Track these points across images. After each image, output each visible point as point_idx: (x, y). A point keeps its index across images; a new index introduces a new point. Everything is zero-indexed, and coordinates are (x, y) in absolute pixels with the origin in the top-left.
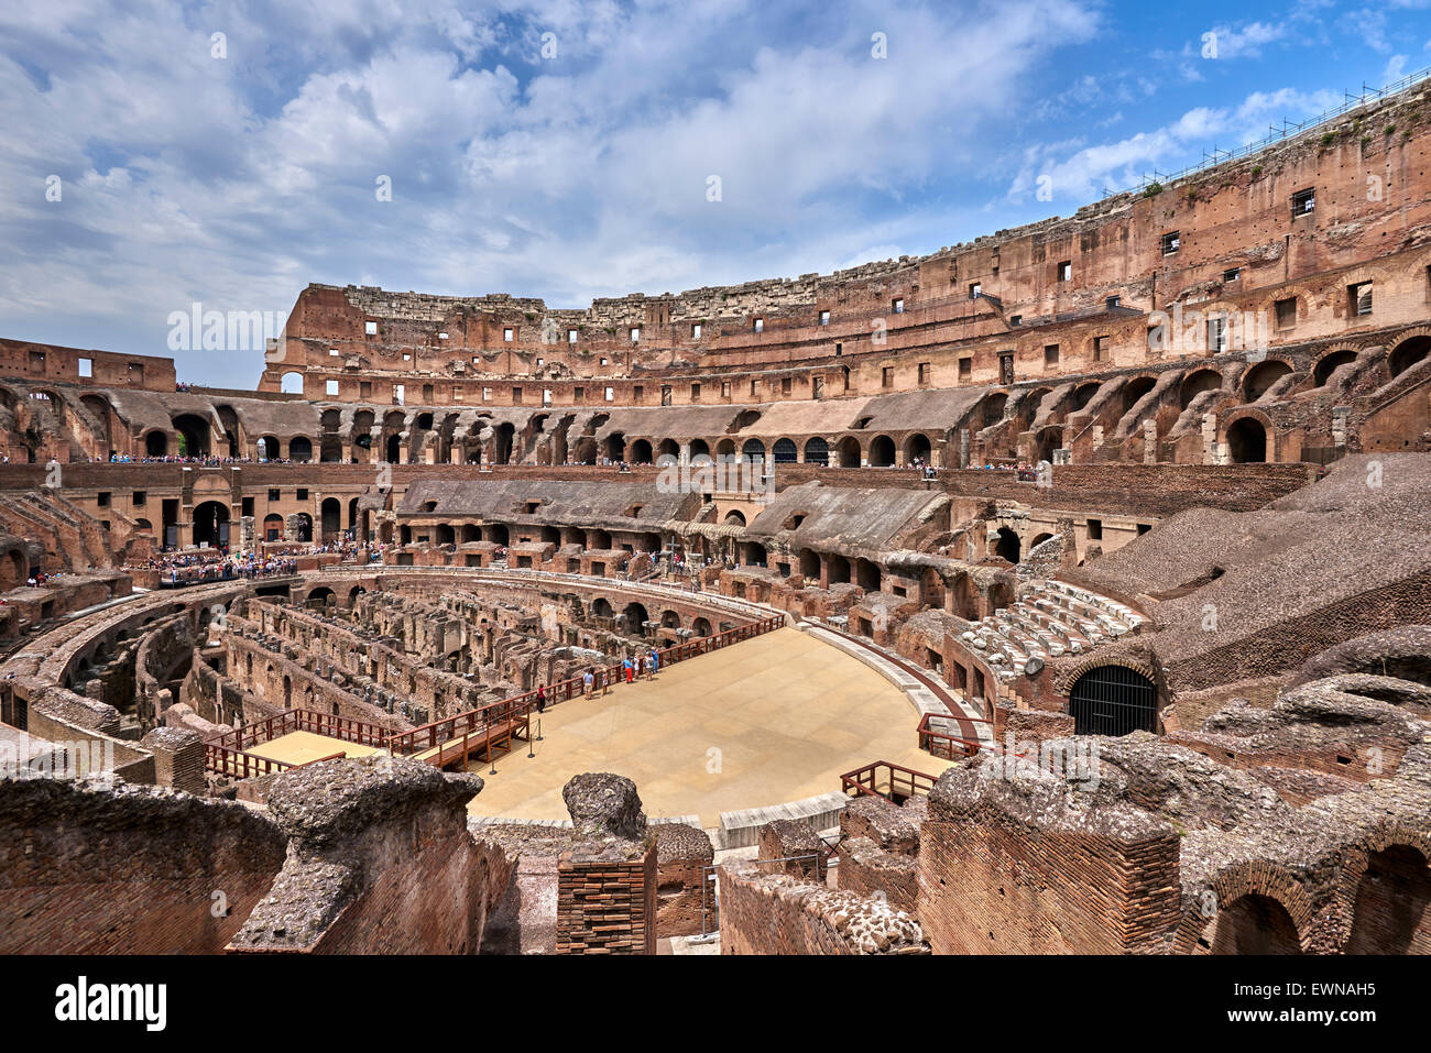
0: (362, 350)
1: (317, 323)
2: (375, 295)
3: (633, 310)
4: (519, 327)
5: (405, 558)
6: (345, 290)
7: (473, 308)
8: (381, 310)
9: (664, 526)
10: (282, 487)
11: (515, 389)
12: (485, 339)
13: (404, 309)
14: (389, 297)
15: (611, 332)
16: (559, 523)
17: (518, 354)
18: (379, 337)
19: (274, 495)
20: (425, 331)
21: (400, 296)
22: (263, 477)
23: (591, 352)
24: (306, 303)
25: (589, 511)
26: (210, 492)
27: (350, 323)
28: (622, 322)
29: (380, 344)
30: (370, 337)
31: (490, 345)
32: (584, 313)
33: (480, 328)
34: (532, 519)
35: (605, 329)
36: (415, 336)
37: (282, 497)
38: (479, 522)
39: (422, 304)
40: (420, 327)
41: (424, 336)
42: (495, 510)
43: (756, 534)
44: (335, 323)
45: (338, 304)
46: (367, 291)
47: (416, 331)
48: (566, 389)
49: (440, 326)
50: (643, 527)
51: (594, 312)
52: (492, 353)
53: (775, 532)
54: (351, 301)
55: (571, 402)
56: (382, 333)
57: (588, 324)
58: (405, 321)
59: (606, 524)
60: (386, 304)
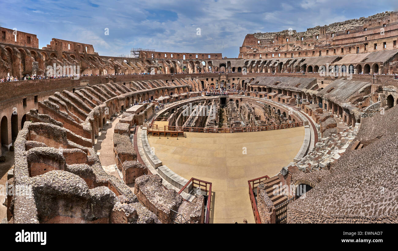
0: (257, 47)
1: (248, 42)
2: (260, 34)
3: (317, 31)
4: (290, 38)
5: (249, 95)
6: (254, 34)
7: (280, 34)
8: (261, 38)
9: (302, 90)
10: (235, 78)
11: (285, 54)
12: (282, 42)
13: (265, 37)
14: (262, 34)
15: (311, 37)
16: (281, 88)
17: (289, 45)
18: (260, 44)
19: (234, 79)
20: (269, 41)
21: (264, 34)
22: (232, 76)
23: (306, 43)
24: (247, 38)
25: (288, 85)
26: (223, 79)
27: (255, 41)
28: (314, 34)
29: (260, 45)
30: (258, 44)
31: (283, 43)
32: (305, 32)
33: (281, 39)
34: (276, 87)
35: (310, 36)
36: (267, 43)
37: (235, 80)
38: (266, 87)
39: (269, 35)
40: (268, 41)
41: (269, 42)
42: (269, 84)
43: (320, 94)
44: (252, 42)
45: (252, 38)
46: (258, 34)
47: (267, 41)
48: (297, 53)
49: (272, 40)
50: (298, 90)
51: (307, 32)
52: (284, 45)
53: (324, 94)
54: (255, 36)
55: (298, 56)
56: (261, 43)
57: (306, 36)
58: (265, 39)
59: (291, 89)
60: (261, 36)
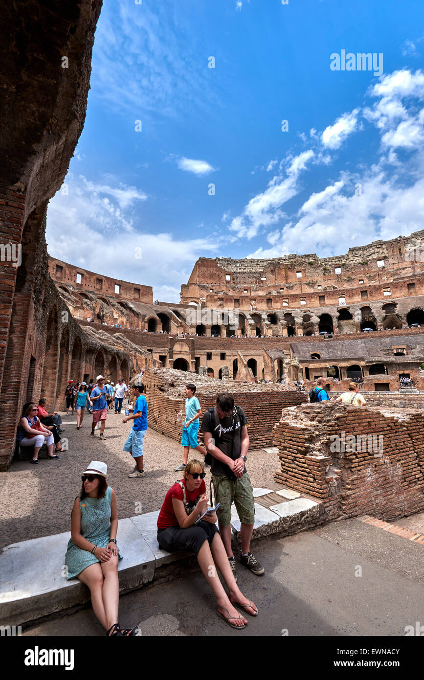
0: (224, 289)
1: (204, 276)
2: (229, 262)
3: (377, 250)
4: (305, 270)
6: (215, 260)
7: (279, 263)
8: (232, 269)
12: (287, 278)
13: (243, 267)
14: (236, 262)
15: (365, 264)
17: (306, 284)
18: (232, 282)
20: (254, 277)
21: (241, 261)
23: (353, 277)
24: (199, 267)
27: (218, 275)
28: (370, 258)
29: (233, 285)
30: (228, 282)
31: (289, 281)
32: (343, 257)
33: (283, 272)
35: (360, 263)
36: (249, 280)
39: (251, 264)
40: (252, 275)
41: (254, 280)
44: (212, 276)
45: (213, 266)
46: (225, 260)
47: (249, 277)
48: (354, 292)
49: (261, 274)
51: (350, 256)
52: (291, 285)
54: (218, 265)
55: (360, 300)
56: (234, 279)
57: (347, 262)
58: (244, 273)
60: (234, 265)
